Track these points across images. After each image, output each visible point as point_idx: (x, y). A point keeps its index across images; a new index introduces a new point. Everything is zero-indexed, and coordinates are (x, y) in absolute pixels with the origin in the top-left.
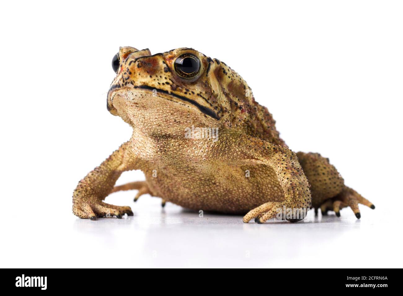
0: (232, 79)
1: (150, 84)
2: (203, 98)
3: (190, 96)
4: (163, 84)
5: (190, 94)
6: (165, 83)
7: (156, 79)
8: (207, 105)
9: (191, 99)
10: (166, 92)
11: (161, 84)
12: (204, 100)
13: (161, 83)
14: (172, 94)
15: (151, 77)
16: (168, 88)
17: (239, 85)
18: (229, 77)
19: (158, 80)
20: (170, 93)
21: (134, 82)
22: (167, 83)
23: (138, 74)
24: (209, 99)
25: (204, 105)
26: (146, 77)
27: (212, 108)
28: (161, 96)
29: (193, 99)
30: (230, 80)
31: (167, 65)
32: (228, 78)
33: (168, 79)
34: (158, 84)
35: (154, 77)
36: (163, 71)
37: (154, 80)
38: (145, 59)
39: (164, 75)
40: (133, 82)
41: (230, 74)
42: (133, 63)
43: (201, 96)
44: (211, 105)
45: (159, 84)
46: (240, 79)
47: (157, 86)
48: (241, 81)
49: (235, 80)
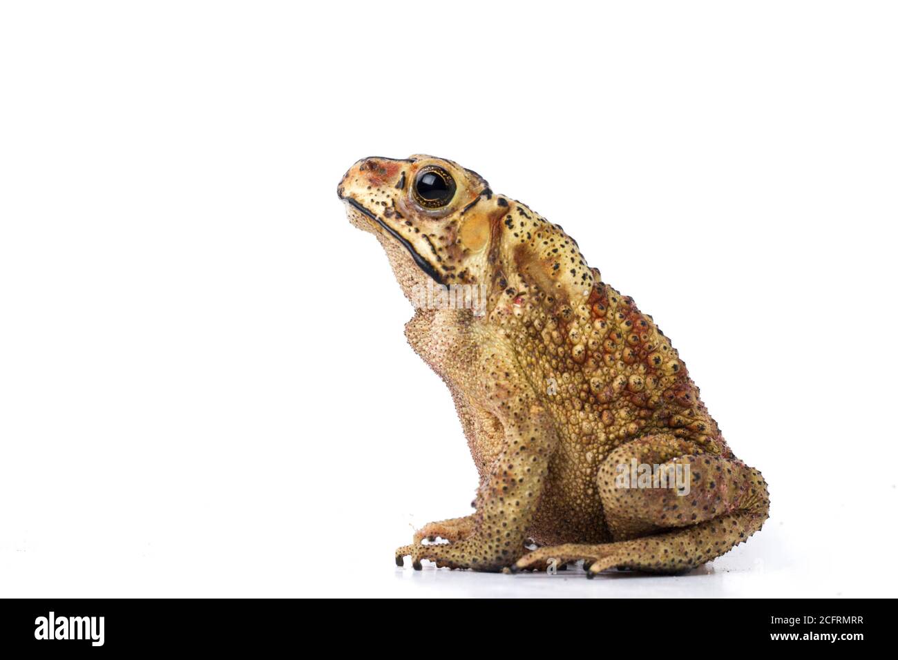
0: (523, 241)
1: (359, 199)
2: (431, 244)
3: (407, 233)
4: (378, 203)
5: (410, 231)
6: (381, 202)
7: (375, 193)
8: (433, 259)
9: (407, 238)
10: (373, 216)
11: (374, 203)
12: (431, 247)
13: (375, 201)
14: (380, 220)
15: (369, 188)
17: (543, 257)
18: (516, 235)
19: (376, 195)
20: (377, 218)
22: (384, 204)
23: (355, 179)
24: (440, 249)
25: (423, 254)
26: (363, 186)
27: (438, 266)
29: (411, 240)
30: (517, 241)
31: (405, 178)
32: (514, 237)
33: (390, 199)
34: (370, 201)
35: (373, 190)
37: (371, 194)
38: (383, 162)
39: (391, 191)
41: (522, 232)
43: (428, 239)
44: (439, 259)
45: (372, 201)
46: (555, 251)
47: (367, 204)
48: (553, 253)
49: (532, 245)
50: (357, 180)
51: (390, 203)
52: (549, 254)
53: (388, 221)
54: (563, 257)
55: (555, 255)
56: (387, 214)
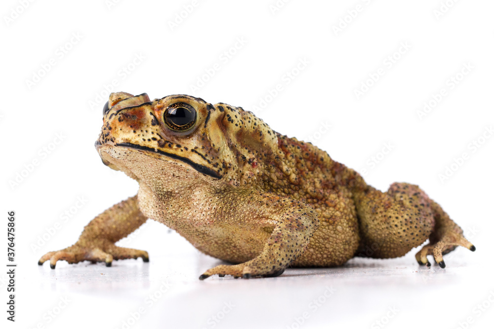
0: (241, 127)
1: (133, 142)
2: (199, 154)
3: (182, 153)
4: (149, 140)
5: (182, 151)
6: (151, 139)
7: (141, 134)
8: (205, 163)
9: (183, 156)
10: (152, 150)
11: (147, 141)
12: (201, 156)
13: (146, 139)
14: (159, 151)
15: (135, 132)
16: (154, 145)
17: (252, 131)
18: (237, 125)
19: (143, 135)
20: (156, 150)
21: (115, 139)
22: (154, 139)
23: (120, 129)
24: (206, 155)
25: (199, 163)
26: (129, 132)
27: (210, 166)
28: (147, 154)
29: (186, 157)
30: (238, 128)
31: (155, 117)
32: (236, 127)
33: (156, 134)
34: (142, 140)
35: (138, 132)
36: (150, 123)
37: (139, 135)
38: (130, 111)
39: (151, 129)
40: (113, 139)
41: (238, 122)
42: (114, 116)
43: (196, 152)
44: (208, 161)
45: (144, 140)
46: (255, 124)
47: (141, 143)
48: (255, 126)
49: (245, 127)
50: (121, 129)
51: (158, 138)
52: (254, 128)
53: (164, 149)
54: (260, 126)
55: (257, 126)
56: (161, 145)
